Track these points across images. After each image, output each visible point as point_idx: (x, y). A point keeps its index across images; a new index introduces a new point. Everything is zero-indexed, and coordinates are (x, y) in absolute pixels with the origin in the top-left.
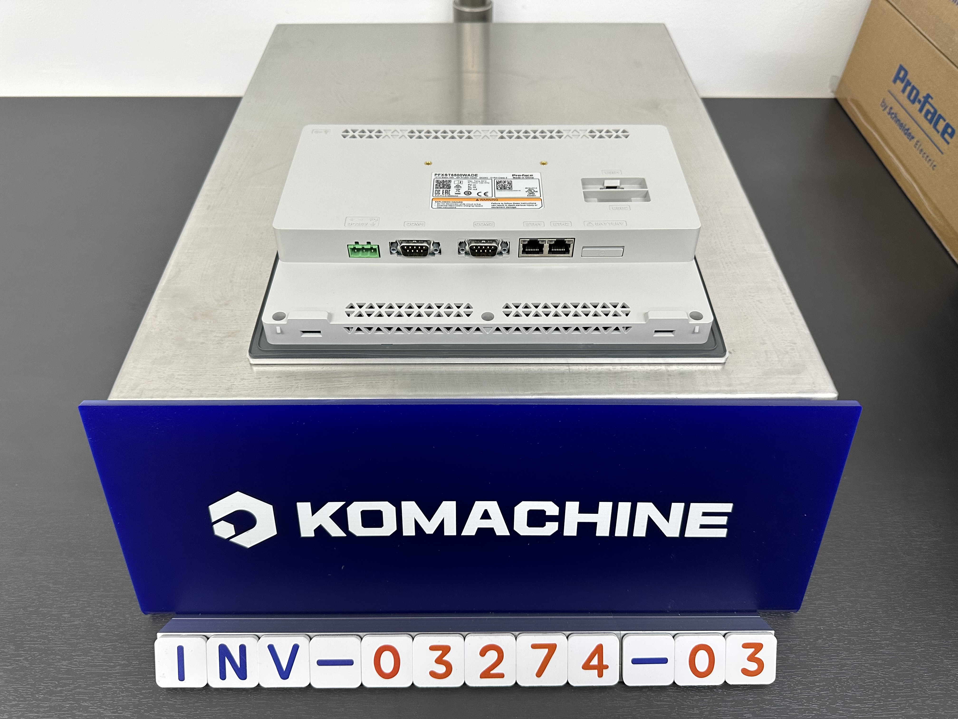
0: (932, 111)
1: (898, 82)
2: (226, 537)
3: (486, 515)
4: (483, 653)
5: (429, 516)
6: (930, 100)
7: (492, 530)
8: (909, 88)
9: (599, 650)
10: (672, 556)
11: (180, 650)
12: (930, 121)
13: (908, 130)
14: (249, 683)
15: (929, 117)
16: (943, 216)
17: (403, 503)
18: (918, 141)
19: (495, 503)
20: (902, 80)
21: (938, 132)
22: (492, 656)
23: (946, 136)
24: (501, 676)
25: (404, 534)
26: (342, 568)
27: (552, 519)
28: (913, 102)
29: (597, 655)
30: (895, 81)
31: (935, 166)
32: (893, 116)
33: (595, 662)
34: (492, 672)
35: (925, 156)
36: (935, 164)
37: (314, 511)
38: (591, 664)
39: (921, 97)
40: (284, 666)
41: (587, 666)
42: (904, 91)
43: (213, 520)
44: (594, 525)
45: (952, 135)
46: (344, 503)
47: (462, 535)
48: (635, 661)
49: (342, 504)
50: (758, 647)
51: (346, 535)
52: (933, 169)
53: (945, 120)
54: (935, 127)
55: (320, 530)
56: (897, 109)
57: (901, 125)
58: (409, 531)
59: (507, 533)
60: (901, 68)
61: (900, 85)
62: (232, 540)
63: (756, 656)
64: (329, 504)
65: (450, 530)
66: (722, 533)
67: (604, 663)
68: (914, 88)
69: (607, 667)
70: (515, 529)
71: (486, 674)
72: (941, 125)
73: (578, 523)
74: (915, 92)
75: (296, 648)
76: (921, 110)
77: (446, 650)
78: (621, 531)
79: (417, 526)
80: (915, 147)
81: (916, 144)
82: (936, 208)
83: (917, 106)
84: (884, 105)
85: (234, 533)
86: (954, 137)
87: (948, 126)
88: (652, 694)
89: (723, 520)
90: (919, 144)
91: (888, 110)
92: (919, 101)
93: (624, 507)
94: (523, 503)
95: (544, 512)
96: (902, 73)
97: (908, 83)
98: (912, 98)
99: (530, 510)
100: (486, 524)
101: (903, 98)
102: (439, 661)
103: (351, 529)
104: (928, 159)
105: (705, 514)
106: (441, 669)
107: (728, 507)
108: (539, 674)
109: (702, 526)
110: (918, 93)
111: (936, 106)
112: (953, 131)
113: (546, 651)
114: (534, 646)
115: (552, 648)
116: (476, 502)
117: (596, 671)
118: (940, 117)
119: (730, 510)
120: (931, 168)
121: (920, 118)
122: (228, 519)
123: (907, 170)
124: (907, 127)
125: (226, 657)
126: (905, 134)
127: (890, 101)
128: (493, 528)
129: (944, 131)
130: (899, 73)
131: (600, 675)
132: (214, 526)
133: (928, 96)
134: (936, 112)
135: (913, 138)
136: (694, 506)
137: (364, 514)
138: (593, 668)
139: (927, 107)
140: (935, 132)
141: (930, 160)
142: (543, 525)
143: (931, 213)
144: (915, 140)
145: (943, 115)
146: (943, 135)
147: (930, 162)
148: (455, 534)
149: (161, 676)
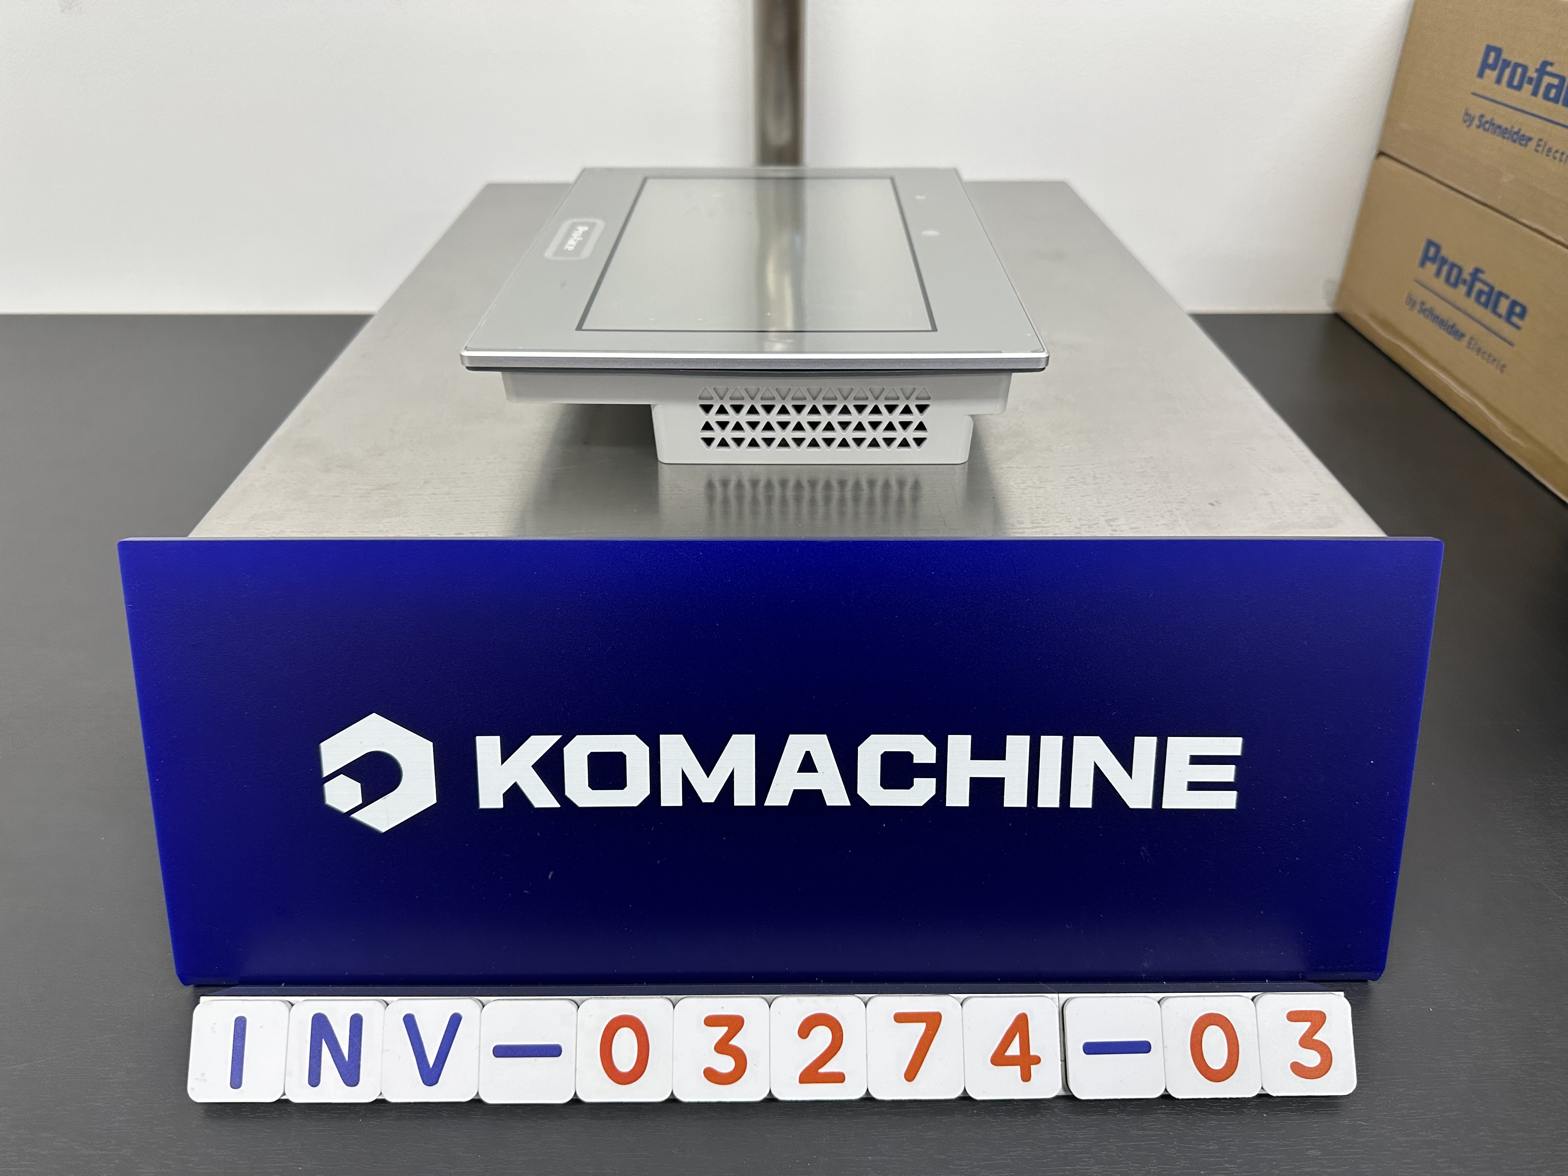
0: (1486, 289)
1: (1429, 264)
2: (345, 810)
3: (808, 765)
4: (804, 1031)
5: (708, 765)
6: (1480, 276)
7: (817, 795)
8: (1445, 269)
9: (1021, 1025)
10: (1143, 851)
11: (240, 1024)
12: (1486, 305)
13: (1453, 327)
14: (362, 1094)
15: (1483, 299)
16: (1528, 437)
17: (663, 738)
18: (1471, 339)
19: (823, 739)
20: (1433, 260)
21: (1500, 316)
22: (822, 1036)
23: (1515, 319)
24: (839, 1078)
25: (662, 805)
26: (550, 877)
27: (925, 770)
28: (1455, 285)
29: (1017, 1036)
30: (1422, 264)
31: (1504, 366)
32: (1427, 313)
33: (1014, 1050)
34: (821, 1070)
35: (1486, 356)
36: (1502, 363)
37: (506, 754)
38: (1008, 1053)
39: (1466, 275)
40: (431, 1060)
41: (999, 1059)
42: (1438, 273)
43: (326, 773)
44: (999, 783)
45: (1522, 315)
46: (561, 736)
47: (766, 804)
48: (1091, 1049)
49: (556, 738)
50: (1317, 1019)
51: (559, 806)
52: (1502, 372)
53: (1507, 297)
54: (1494, 310)
55: (514, 794)
56: (1432, 302)
57: (1442, 323)
58: (671, 797)
59: (847, 803)
60: (1430, 243)
61: (1431, 268)
62: (355, 816)
63: (1315, 1037)
64: (534, 740)
65: (744, 796)
66: (1228, 800)
67: (1032, 1053)
68: (1453, 266)
69: (1037, 1060)
70: (860, 792)
71: (810, 1075)
72: (1504, 306)
73: (972, 779)
74: (1455, 272)
75: (455, 1021)
76: (1469, 294)
77: (735, 1024)
78: (1049, 798)
79: (688, 788)
80: (1468, 348)
81: (1470, 343)
82: (1517, 429)
83: (1463, 289)
84: (1411, 302)
85: (360, 802)
86: (1527, 317)
87: (1514, 303)
88: (1127, 1118)
89: (1227, 773)
90: (1473, 342)
91: (1418, 307)
92: (1465, 282)
93: (1052, 745)
94: (873, 739)
95: (909, 756)
96: (1432, 251)
97: (1444, 261)
98: (1453, 279)
99: (885, 752)
100: (808, 782)
101: (1440, 284)
102: (723, 1047)
103: (568, 793)
104: (1491, 359)
105: (1196, 760)
106: (726, 1064)
107: (1233, 746)
108: (911, 1074)
109: (1194, 786)
110: (1460, 271)
111: (1490, 281)
112: (1524, 310)
113: (921, 1027)
114: (901, 1018)
115: (933, 1021)
116: (790, 735)
117: (1017, 1069)
118: (1500, 294)
119: (1238, 752)
120: (1498, 372)
121: (1470, 304)
122: (351, 770)
123: (1462, 384)
124: (1451, 323)
125: (323, 1040)
126: (1450, 334)
127: (1421, 294)
128: (820, 790)
129: (1511, 312)
130: (1427, 250)
131: (1026, 1077)
132: (327, 785)
133: (1477, 271)
134: (1492, 289)
135: (1462, 335)
136: (1173, 742)
137: (595, 760)
138: (1011, 1061)
139: (1478, 286)
140: (1494, 318)
141: (1495, 360)
142: (909, 785)
143: (1509, 435)
144: (1467, 339)
145: (1505, 290)
146: (1508, 319)
147: (1496, 363)
148: (753, 803)
149: (197, 1079)
